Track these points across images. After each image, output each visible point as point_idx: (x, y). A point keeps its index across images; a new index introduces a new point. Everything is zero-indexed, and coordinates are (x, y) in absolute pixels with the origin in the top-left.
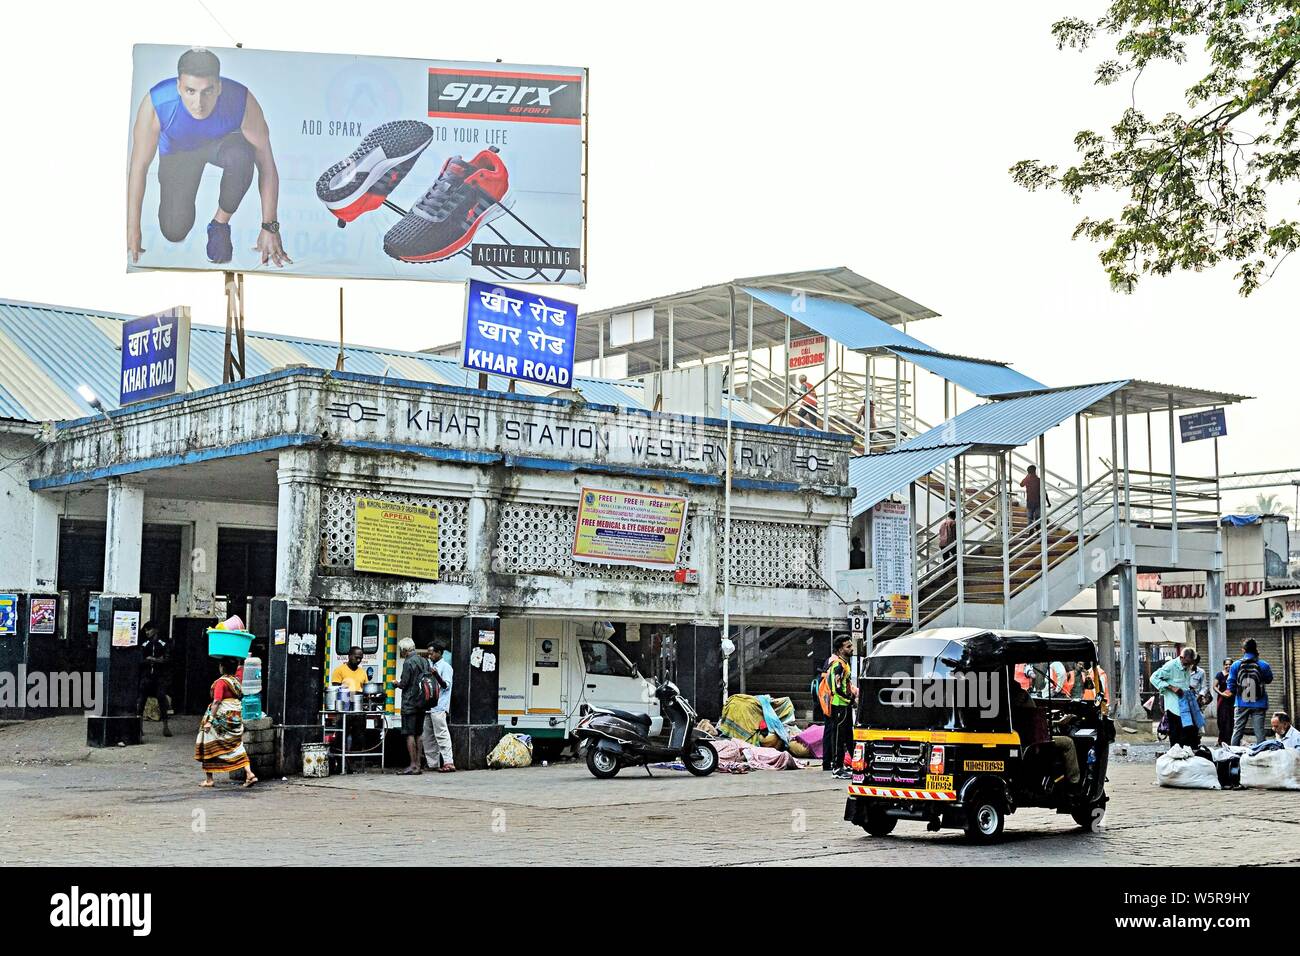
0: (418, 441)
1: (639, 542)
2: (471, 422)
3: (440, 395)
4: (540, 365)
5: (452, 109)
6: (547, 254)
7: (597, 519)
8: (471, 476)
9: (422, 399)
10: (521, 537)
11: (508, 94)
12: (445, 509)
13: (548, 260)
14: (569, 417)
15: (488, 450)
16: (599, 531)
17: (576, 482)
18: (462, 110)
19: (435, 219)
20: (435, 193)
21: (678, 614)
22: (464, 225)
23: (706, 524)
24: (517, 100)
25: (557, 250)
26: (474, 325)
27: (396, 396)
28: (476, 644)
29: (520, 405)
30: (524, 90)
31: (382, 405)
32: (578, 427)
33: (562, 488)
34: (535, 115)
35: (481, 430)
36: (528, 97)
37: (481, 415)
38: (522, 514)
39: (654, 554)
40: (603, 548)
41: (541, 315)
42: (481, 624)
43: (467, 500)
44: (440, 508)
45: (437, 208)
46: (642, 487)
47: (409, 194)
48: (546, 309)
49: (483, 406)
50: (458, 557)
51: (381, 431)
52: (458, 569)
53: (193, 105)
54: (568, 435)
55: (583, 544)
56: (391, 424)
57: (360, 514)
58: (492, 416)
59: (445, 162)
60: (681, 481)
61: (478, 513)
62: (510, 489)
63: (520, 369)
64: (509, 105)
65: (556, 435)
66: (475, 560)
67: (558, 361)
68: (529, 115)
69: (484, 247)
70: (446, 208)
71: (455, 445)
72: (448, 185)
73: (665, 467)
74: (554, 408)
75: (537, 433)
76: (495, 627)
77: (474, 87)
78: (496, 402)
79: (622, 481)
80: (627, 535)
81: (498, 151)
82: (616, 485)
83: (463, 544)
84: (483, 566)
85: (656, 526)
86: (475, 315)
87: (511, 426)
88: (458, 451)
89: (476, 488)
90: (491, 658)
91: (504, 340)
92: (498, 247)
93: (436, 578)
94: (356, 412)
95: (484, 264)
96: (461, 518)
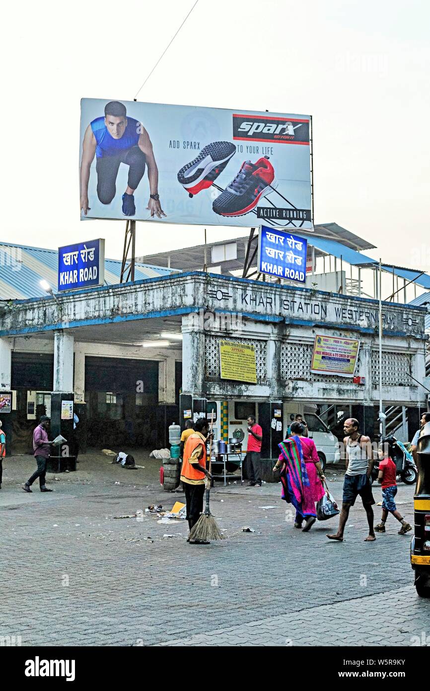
0: (246, 310)
1: (340, 363)
2: (269, 300)
3: (256, 286)
4: (292, 271)
5: (244, 136)
6: (295, 212)
7: (322, 351)
8: (269, 329)
9: (248, 288)
10: (289, 361)
11: (273, 128)
12: (257, 346)
13: (295, 216)
14: (310, 298)
15: (276, 315)
16: (323, 357)
17: (314, 332)
18: (250, 136)
19: (238, 194)
20: (238, 180)
21: (356, 400)
22: (253, 197)
23: (367, 353)
24: (277, 132)
25: (300, 210)
26: (263, 249)
27: (237, 286)
28: (273, 417)
29: (290, 292)
30: (280, 127)
31: (230, 291)
32: (314, 303)
33: (307, 335)
34: (287, 140)
35: (273, 305)
36: (283, 130)
37: (273, 297)
38: (289, 349)
39: (345, 369)
40: (324, 366)
41: (292, 245)
42: (276, 407)
43: (266, 341)
44: (254, 346)
45: (239, 188)
46: (341, 334)
47: (225, 180)
48: (294, 241)
49: (274, 292)
50: (263, 371)
51: (230, 305)
52: (262, 377)
53: (113, 131)
54: (309, 307)
55: (315, 364)
56: (235, 301)
57: (222, 349)
58: (277, 297)
59: (242, 164)
60: (357, 331)
61: (271, 348)
62: (286, 335)
63: (284, 273)
64: (273, 134)
65: (304, 307)
66: (271, 374)
67: (300, 269)
68: (284, 140)
69: (263, 208)
70: (243, 187)
71: (262, 313)
72: (244, 176)
73: (350, 324)
74: (304, 293)
75: (296, 306)
76: (281, 407)
77: (256, 125)
78: (279, 290)
79: (332, 331)
80: (335, 359)
81: (269, 158)
82: (330, 333)
83: (264, 364)
84: (275, 376)
85: (346, 354)
86: (264, 244)
87: (286, 303)
88: (263, 315)
89: (271, 335)
90: (280, 423)
91: (277, 258)
92: (270, 208)
93: (256, 382)
94: (219, 296)
95: (263, 217)
96: (263, 351)
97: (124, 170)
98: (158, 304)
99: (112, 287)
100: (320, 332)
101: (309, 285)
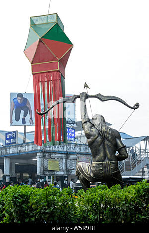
0: (56, 150)
6: (71, 122)
8: (63, 155)
12: (59, 160)
14: (75, 146)
15: (65, 151)
25: (73, 121)
29: (69, 144)
32: (77, 147)
33: (75, 156)
35: (64, 148)
38: (70, 160)
42: (65, 177)
43: (62, 159)
46: (85, 156)
48: (71, 130)
50: (61, 167)
51: (51, 149)
52: (61, 169)
53: (19, 101)
57: (49, 161)
58: (65, 146)
61: (64, 160)
62: (68, 157)
65: (74, 148)
66: (64, 168)
67: (73, 138)
75: (71, 148)
76: (67, 177)
82: (82, 156)
83: (62, 165)
87: (68, 148)
88: (61, 151)
89: (64, 157)
93: (59, 170)
94: (48, 147)
96: (62, 161)
97: (22, 112)
98: (31, 149)
99: (20, 144)
100: (78, 155)
101: (75, 142)
